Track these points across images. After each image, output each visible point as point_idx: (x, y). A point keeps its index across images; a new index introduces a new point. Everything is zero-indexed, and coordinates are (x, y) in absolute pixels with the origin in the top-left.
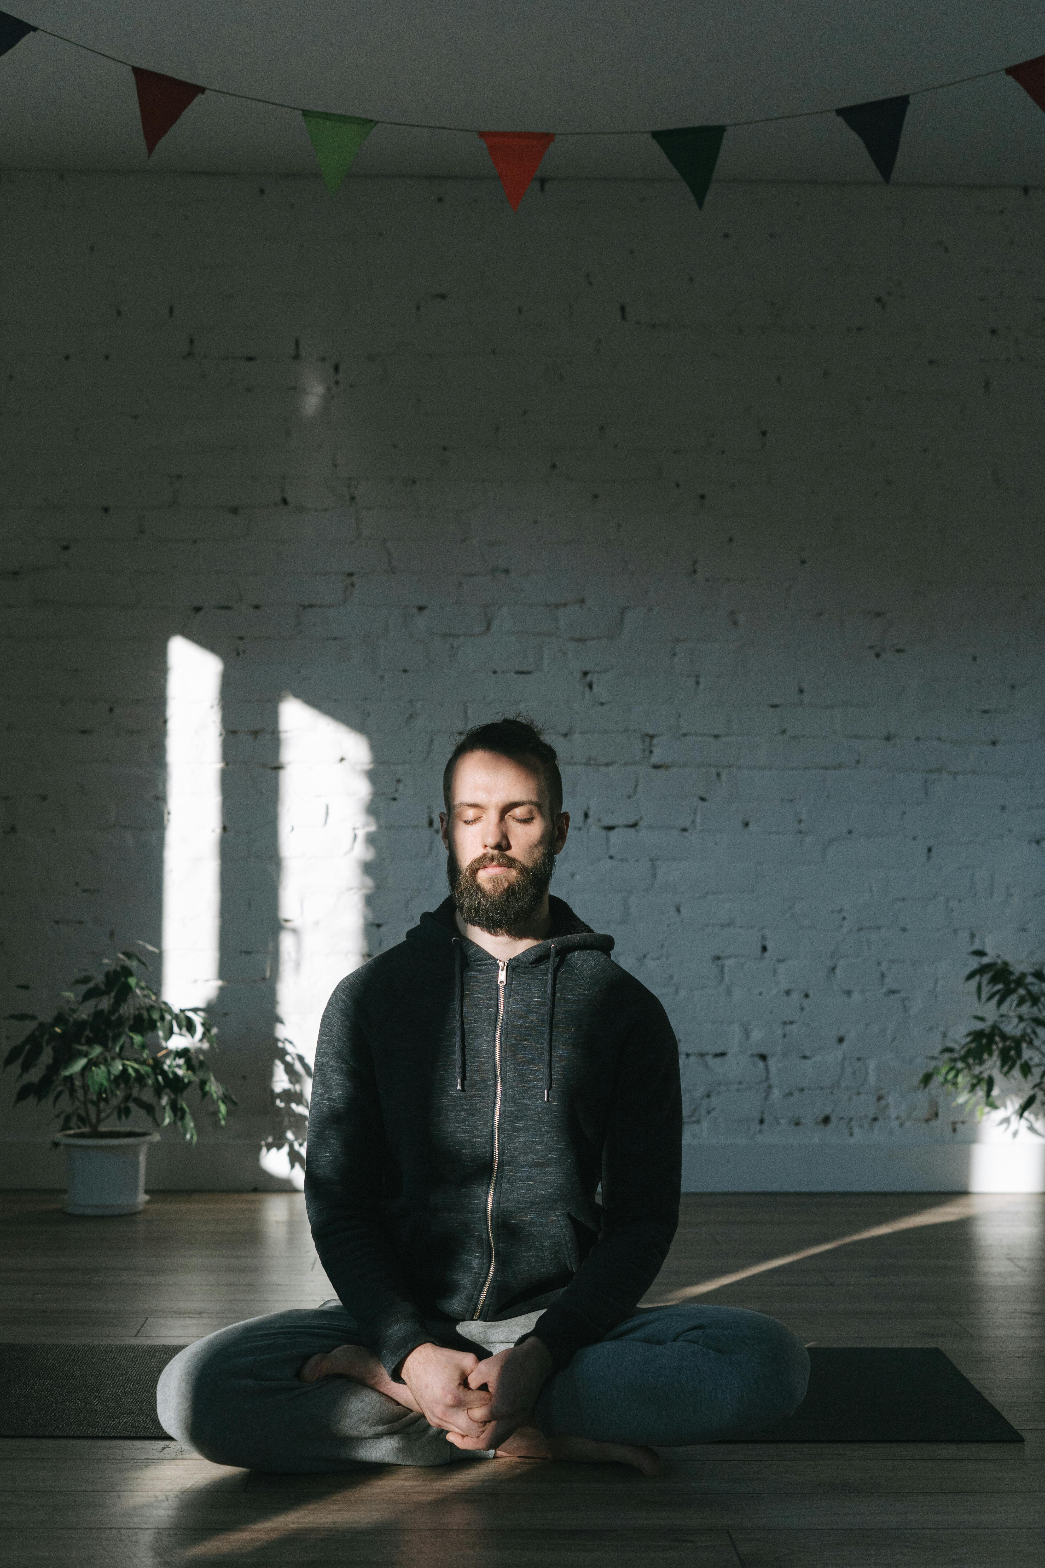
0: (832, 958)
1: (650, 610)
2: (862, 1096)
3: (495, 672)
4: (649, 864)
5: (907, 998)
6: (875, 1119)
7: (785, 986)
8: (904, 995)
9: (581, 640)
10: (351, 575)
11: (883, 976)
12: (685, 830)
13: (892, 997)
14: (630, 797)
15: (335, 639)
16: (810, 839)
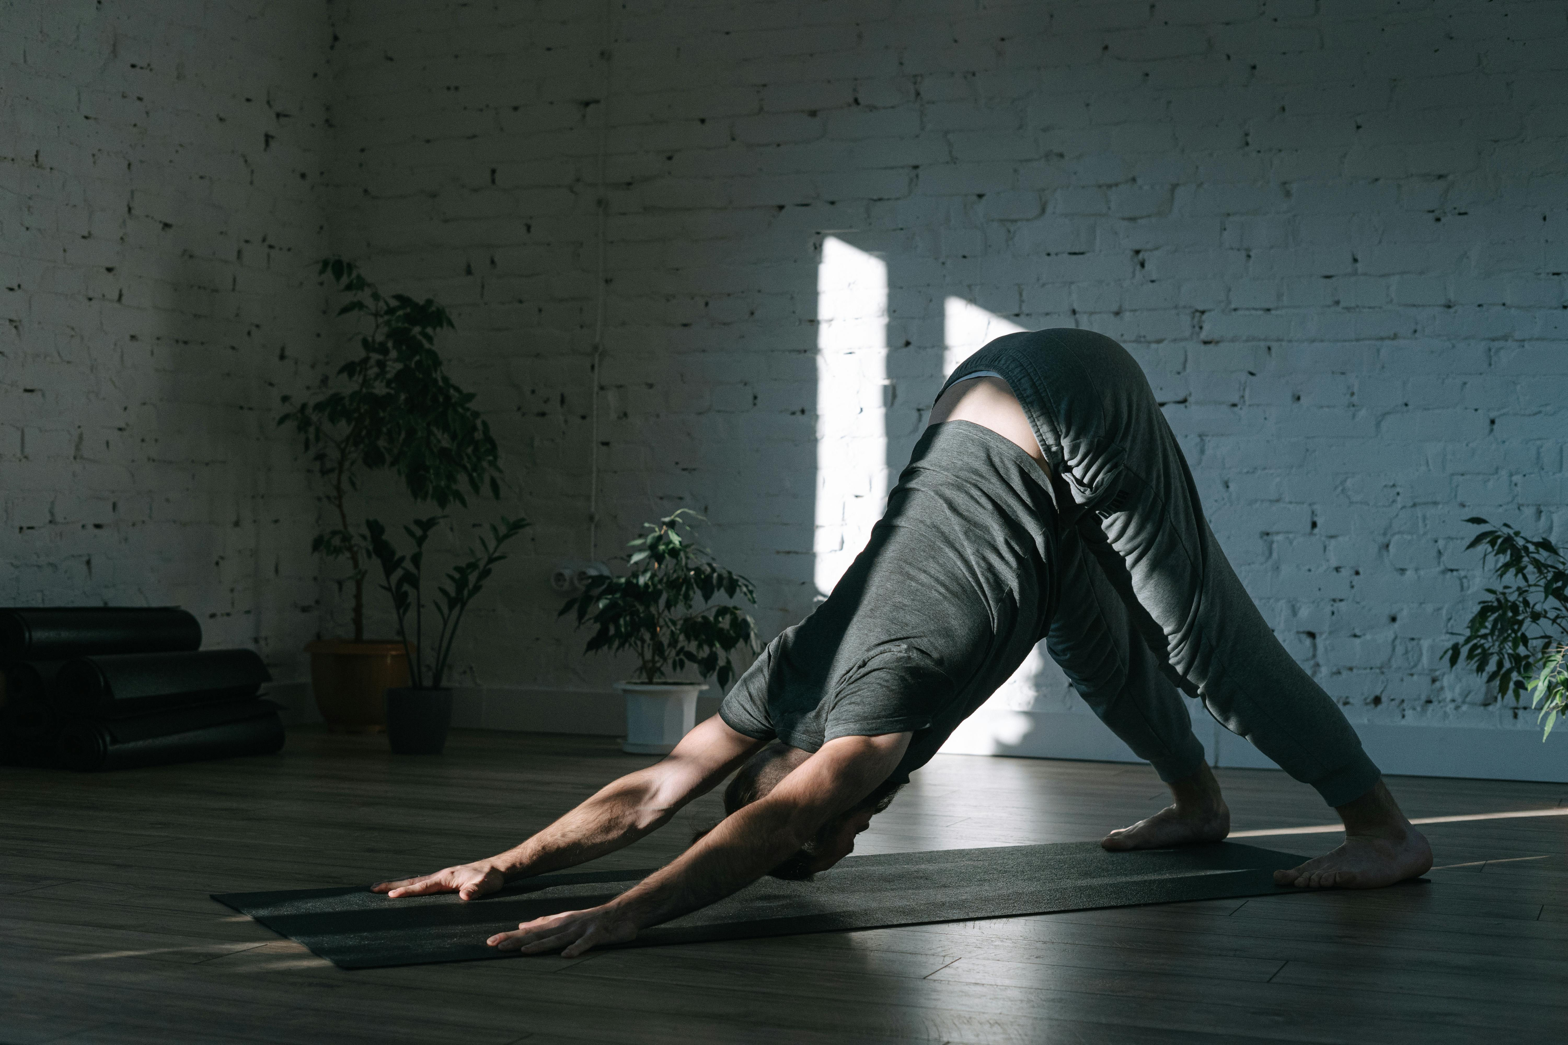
0: (1385, 534)
1: (1200, 185)
2: (1415, 677)
3: (1049, 254)
4: (1198, 440)
5: (1466, 577)
6: (1429, 702)
7: (1334, 563)
8: (1462, 573)
9: (1133, 219)
10: (916, 167)
11: (1440, 553)
12: (1234, 405)
13: (1449, 574)
14: (1179, 373)
15: (902, 229)
16: (1363, 413)
